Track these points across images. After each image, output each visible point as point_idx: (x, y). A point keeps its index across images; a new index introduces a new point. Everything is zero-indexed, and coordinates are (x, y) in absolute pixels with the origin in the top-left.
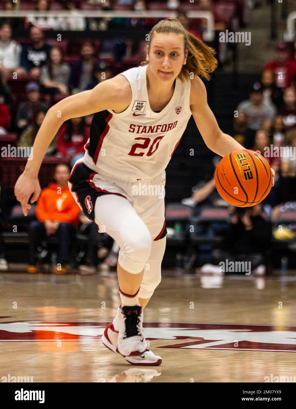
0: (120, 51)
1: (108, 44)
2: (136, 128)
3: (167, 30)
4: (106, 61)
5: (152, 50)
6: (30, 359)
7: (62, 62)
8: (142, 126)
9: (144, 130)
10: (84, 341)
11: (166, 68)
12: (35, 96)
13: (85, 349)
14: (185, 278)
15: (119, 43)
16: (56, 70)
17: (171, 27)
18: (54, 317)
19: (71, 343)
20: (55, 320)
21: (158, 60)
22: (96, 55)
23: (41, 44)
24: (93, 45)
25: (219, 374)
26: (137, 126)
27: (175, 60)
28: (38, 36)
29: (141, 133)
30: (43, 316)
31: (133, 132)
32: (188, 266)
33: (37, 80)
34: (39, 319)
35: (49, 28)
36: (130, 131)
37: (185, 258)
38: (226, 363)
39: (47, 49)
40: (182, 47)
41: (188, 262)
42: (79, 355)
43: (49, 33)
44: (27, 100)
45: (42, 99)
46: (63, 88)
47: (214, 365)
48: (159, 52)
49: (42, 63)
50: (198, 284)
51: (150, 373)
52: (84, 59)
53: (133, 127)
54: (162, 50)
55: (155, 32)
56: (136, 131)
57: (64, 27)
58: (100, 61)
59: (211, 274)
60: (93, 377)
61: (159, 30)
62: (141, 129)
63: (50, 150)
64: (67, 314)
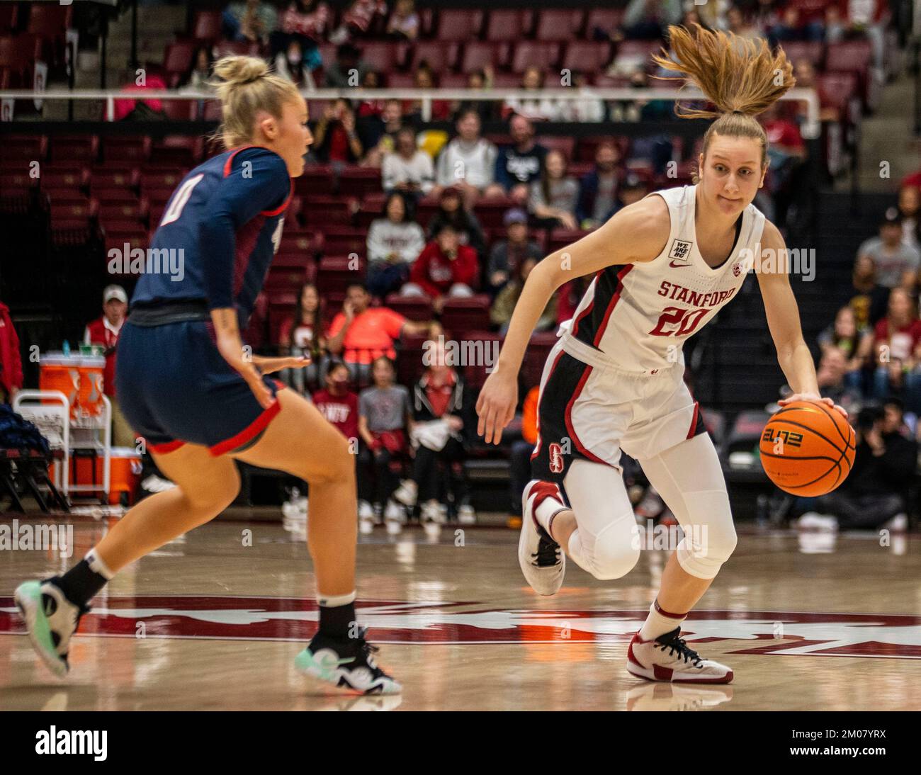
0: (662, 157)
1: (641, 144)
2: (671, 289)
3: (735, 131)
4: (639, 172)
5: (710, 161)
6: (512, 673)
7: (565, 175)
8: (680, 287)
9: (683, 296)
10: (604, 643)
11: (732, 193)
12: (519, 232)
13: (605, 657)
14: (771, 536)
15: (660, 143)
16: (556, 189)
17: (741, 128)
18: (551, 602)
19: (581, 646)
20: (554, 608)
21: (719, 179)
22: (621, 163)
23: (530, 145)
24: (617, 146)
25: (830, 698)
26: (674, 285)
27: (746, 180)
28: (523, 132)
29: (677, 299)
30: (535, 601)
31: (665, 295)
32: (777, 516)
33: (523, 206)
34: (526, 606)
35: (541, 117)
36: (660, 292)
37: (772, 503)
38: (841, 679)
39: (539, 154)
40: (758, 160)
41: (777, 508)
42: (594, 667)
43: (543, 127)
44: (506, 238)
45: (531, 238)
46: (568, 220)
47: (822, 683)
48: (719, 166)
49: (532, 177)
50: (794, 547)
51: (715, 697)
52: (600, 169)
53: (666, 286)
54: (727, 163)
55: (715, 133)
56: (670, 293)
57: (568, 116)
58: (629, 172)
59: (815, 530)
60: (618, 703)
61: (724, 131)
62: (679, 291)
63: (545, 322)
64: (575, 597)
